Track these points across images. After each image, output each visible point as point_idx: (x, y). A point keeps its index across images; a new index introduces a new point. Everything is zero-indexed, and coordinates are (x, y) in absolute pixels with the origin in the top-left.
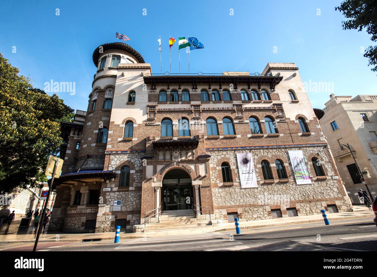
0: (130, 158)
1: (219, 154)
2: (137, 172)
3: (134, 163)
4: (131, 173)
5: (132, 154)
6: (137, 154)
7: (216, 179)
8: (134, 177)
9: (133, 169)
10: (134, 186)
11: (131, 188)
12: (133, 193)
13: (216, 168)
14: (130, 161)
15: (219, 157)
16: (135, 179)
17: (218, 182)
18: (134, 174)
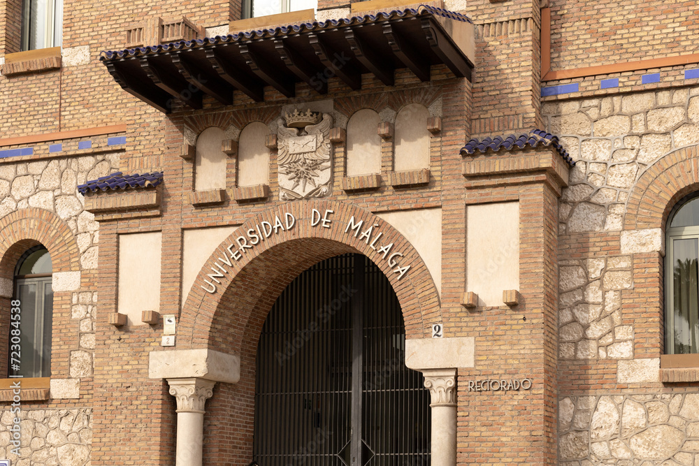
0: (50, 195)
1: (653, 126)
2: (89, 281)
3: (71, 224)
4: (59, 295)
5: (63, 163)
6: (91, 159)
7: (612, 331)
8: (75, 316)
9: (66, 266)
10: (73, 373)
11: (59, 388)
12: (70, 418)
13: (617, 238)
14: (52, 214)
15: (652, 150)
16: (83, 329)
17: (624, 350)
18: (75, 300)
